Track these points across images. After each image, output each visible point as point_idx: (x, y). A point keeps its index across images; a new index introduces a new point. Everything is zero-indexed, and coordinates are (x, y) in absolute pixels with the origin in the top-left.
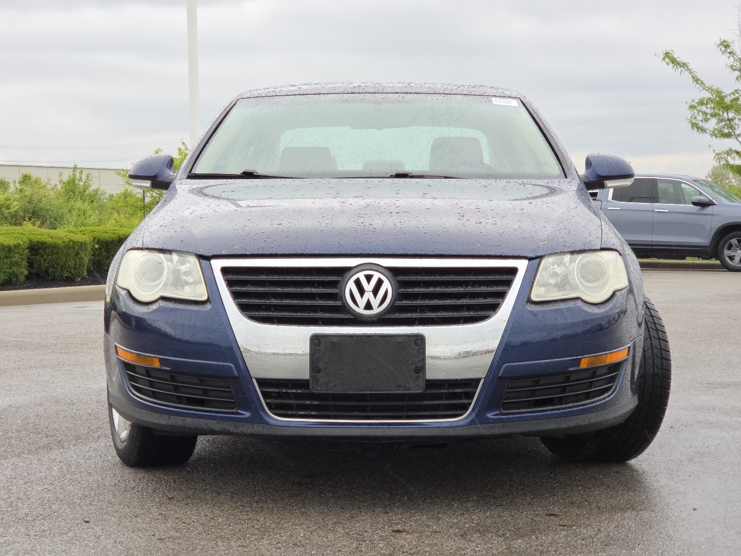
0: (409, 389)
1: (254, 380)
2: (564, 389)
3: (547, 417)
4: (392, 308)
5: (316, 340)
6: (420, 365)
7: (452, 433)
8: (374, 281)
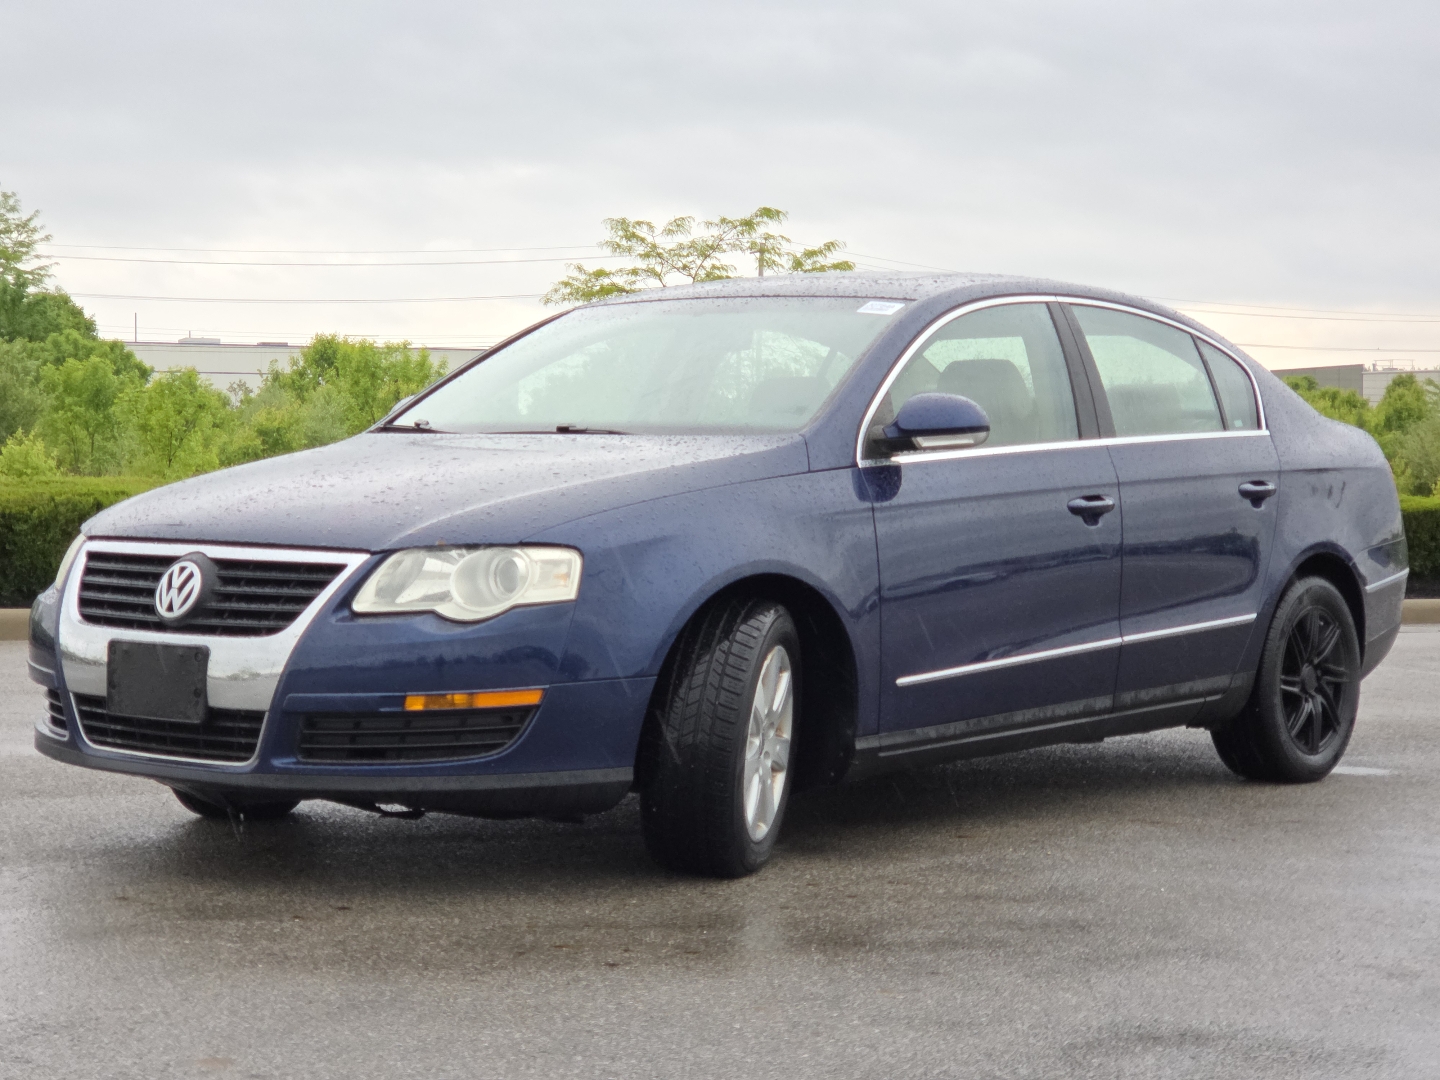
0: (188, 718)
1: (71, 695)
2: (403, 737)
3: (350, 774)
4: (198, 610)
5: (114, 646)
6: (199, 686)
7: (233, 781)
8: (186, 574)
